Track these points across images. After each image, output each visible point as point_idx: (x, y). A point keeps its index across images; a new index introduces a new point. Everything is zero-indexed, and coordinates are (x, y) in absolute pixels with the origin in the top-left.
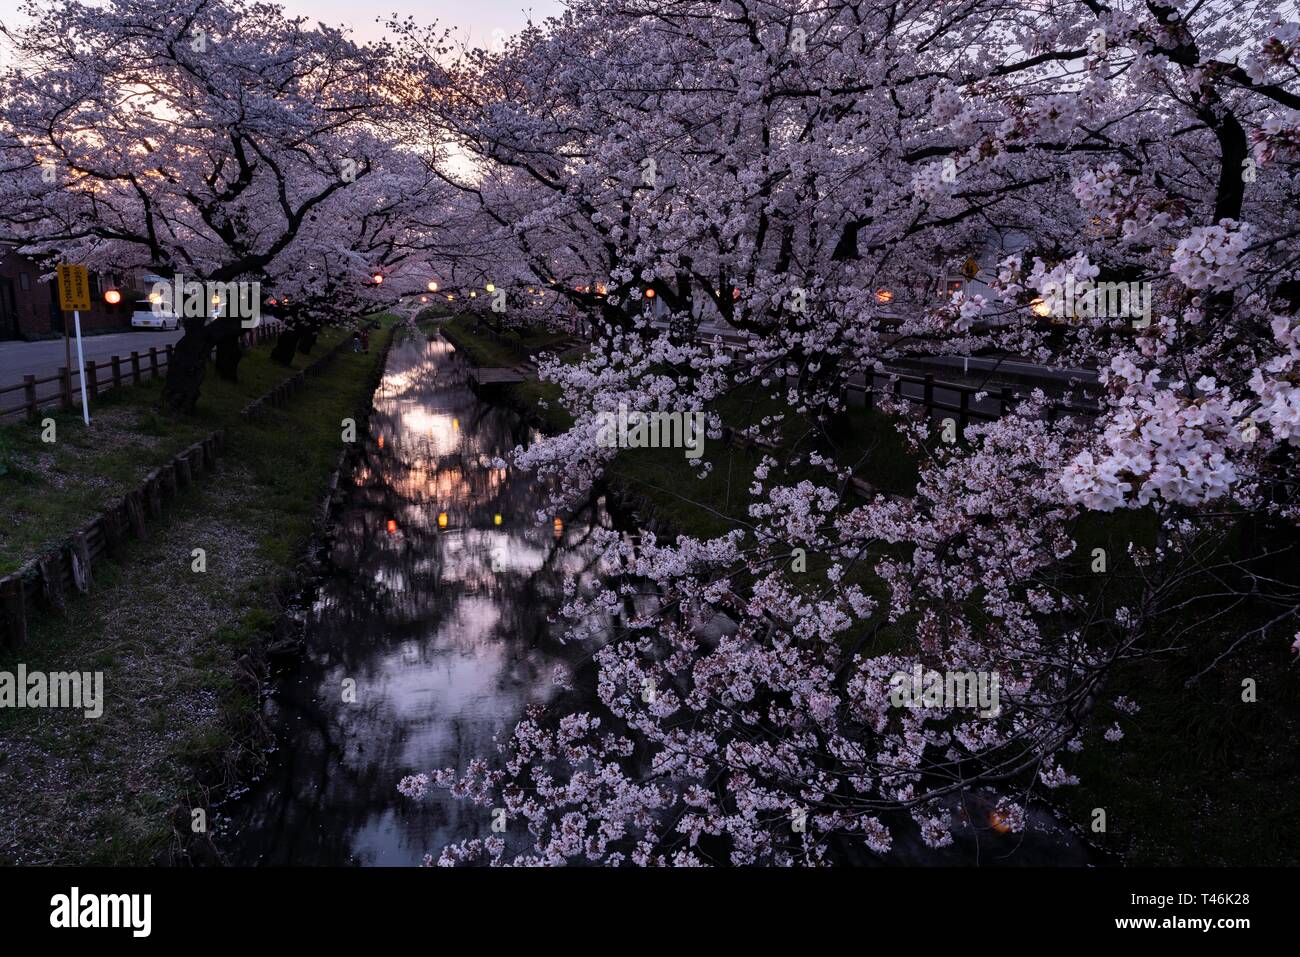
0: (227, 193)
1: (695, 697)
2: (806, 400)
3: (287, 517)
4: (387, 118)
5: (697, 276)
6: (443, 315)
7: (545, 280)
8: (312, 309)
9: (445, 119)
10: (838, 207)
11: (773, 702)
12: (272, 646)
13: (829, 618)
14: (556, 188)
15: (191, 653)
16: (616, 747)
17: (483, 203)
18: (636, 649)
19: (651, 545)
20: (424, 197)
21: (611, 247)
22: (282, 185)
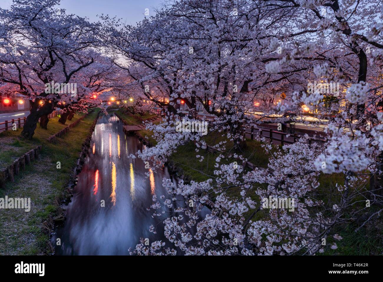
0: (46, 68)
1: (197, 235)
2: (233, 137)
3: (62, 174)
4: (99, 46)
5: (197, 97)
6: (116, 108)
7: (149, 98)
8: (73, 106)
9: (118, 46)
10: (242, 76)
11: (223, 237)
12: (55, 218)
13: (241, 208)
14: (153, 69)
15: (27, 220)
16: (171, 253)
17: (129, 73)
18: (178, 219)
19: (182, 184)
20: (110, 71)
21: (170, 87)
22: (64, 66)
